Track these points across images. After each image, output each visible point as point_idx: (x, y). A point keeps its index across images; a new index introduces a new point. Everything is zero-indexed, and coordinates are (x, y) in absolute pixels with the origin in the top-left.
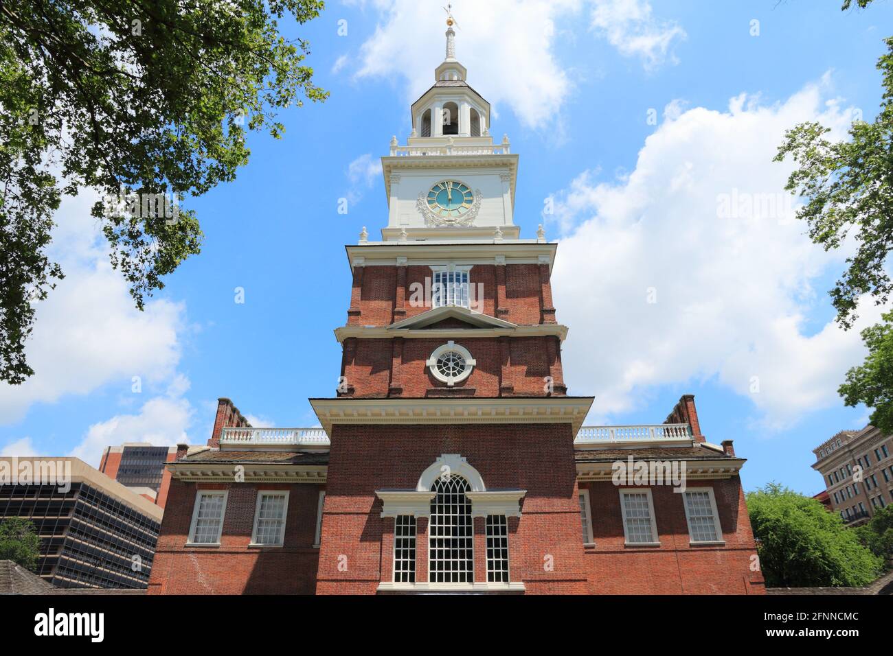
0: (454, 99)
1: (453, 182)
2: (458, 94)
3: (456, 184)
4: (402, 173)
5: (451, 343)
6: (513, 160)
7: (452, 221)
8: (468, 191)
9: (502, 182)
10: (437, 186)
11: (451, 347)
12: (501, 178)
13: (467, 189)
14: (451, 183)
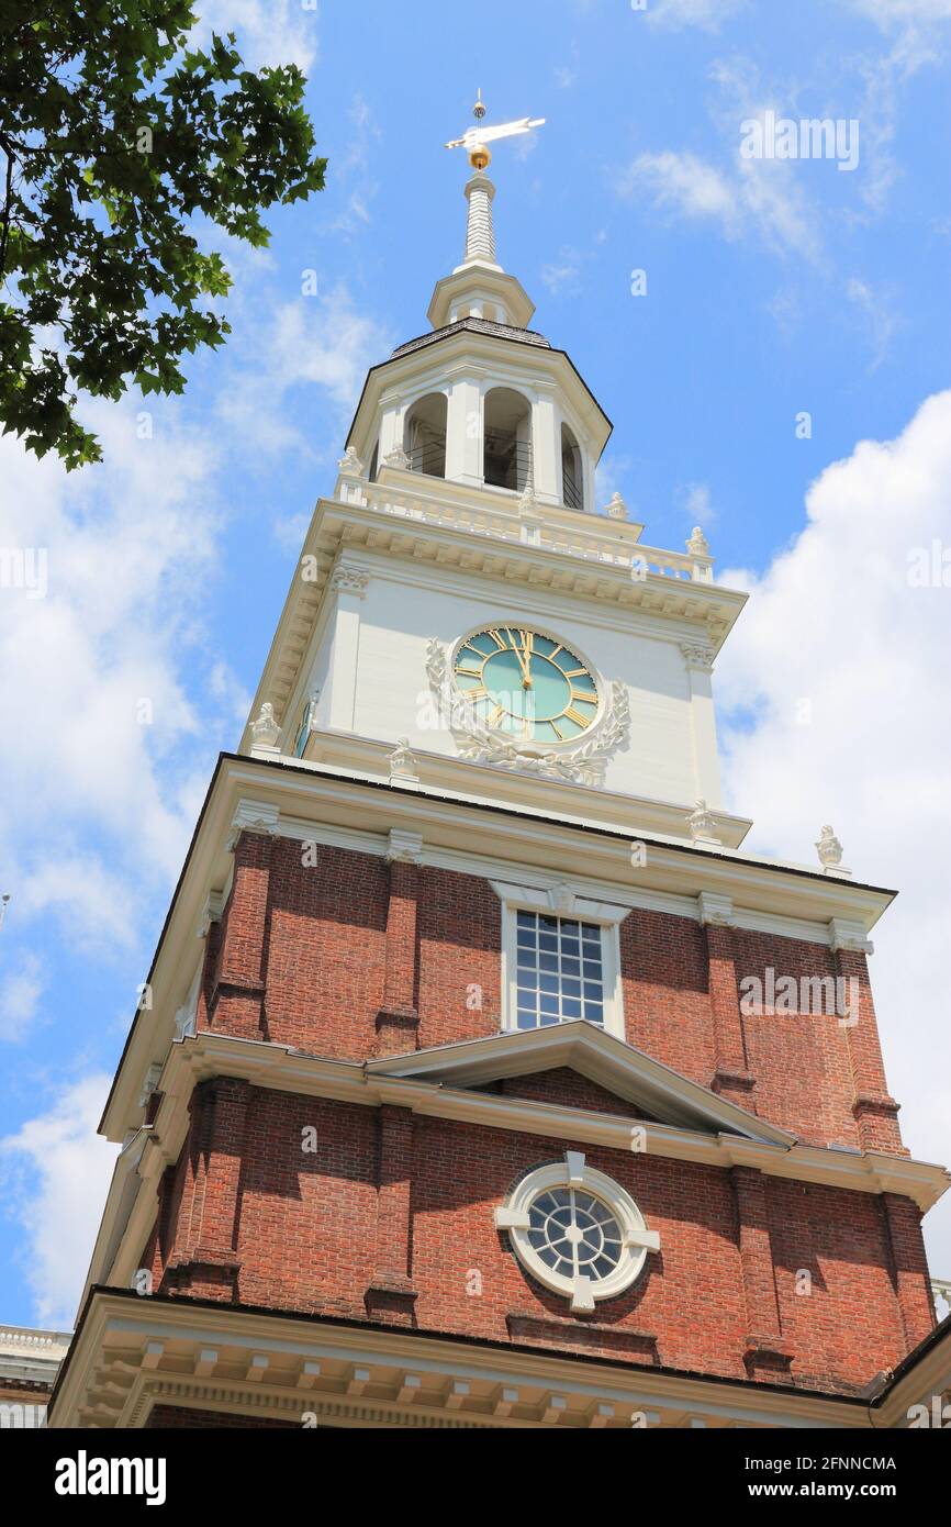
0: (520, 382)
1: (536, 636)
2: (529, 366)
3: (542, 639)
4: (376, 566)
5: (576, 1159)
6: (725, 608)
7: (537, 756)
8: (582, 672)
9: (687, 669)
10: (485, 634)
11: (576, 1172)
12: (686, 656)
13: (580, 665)
14: (530, 637)
